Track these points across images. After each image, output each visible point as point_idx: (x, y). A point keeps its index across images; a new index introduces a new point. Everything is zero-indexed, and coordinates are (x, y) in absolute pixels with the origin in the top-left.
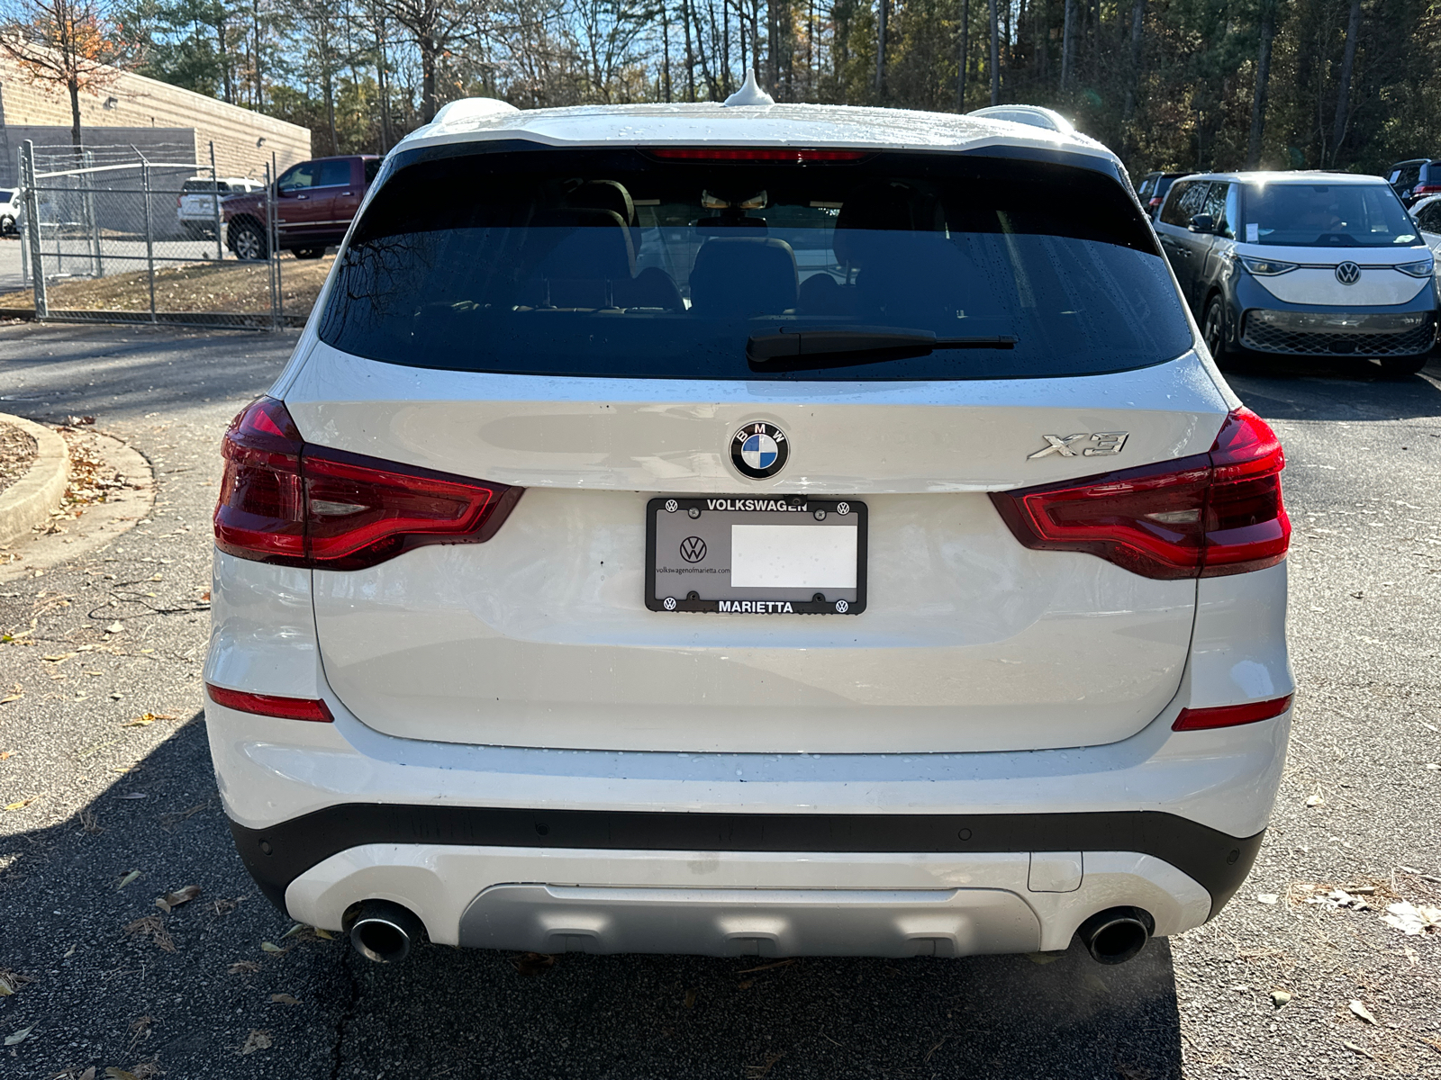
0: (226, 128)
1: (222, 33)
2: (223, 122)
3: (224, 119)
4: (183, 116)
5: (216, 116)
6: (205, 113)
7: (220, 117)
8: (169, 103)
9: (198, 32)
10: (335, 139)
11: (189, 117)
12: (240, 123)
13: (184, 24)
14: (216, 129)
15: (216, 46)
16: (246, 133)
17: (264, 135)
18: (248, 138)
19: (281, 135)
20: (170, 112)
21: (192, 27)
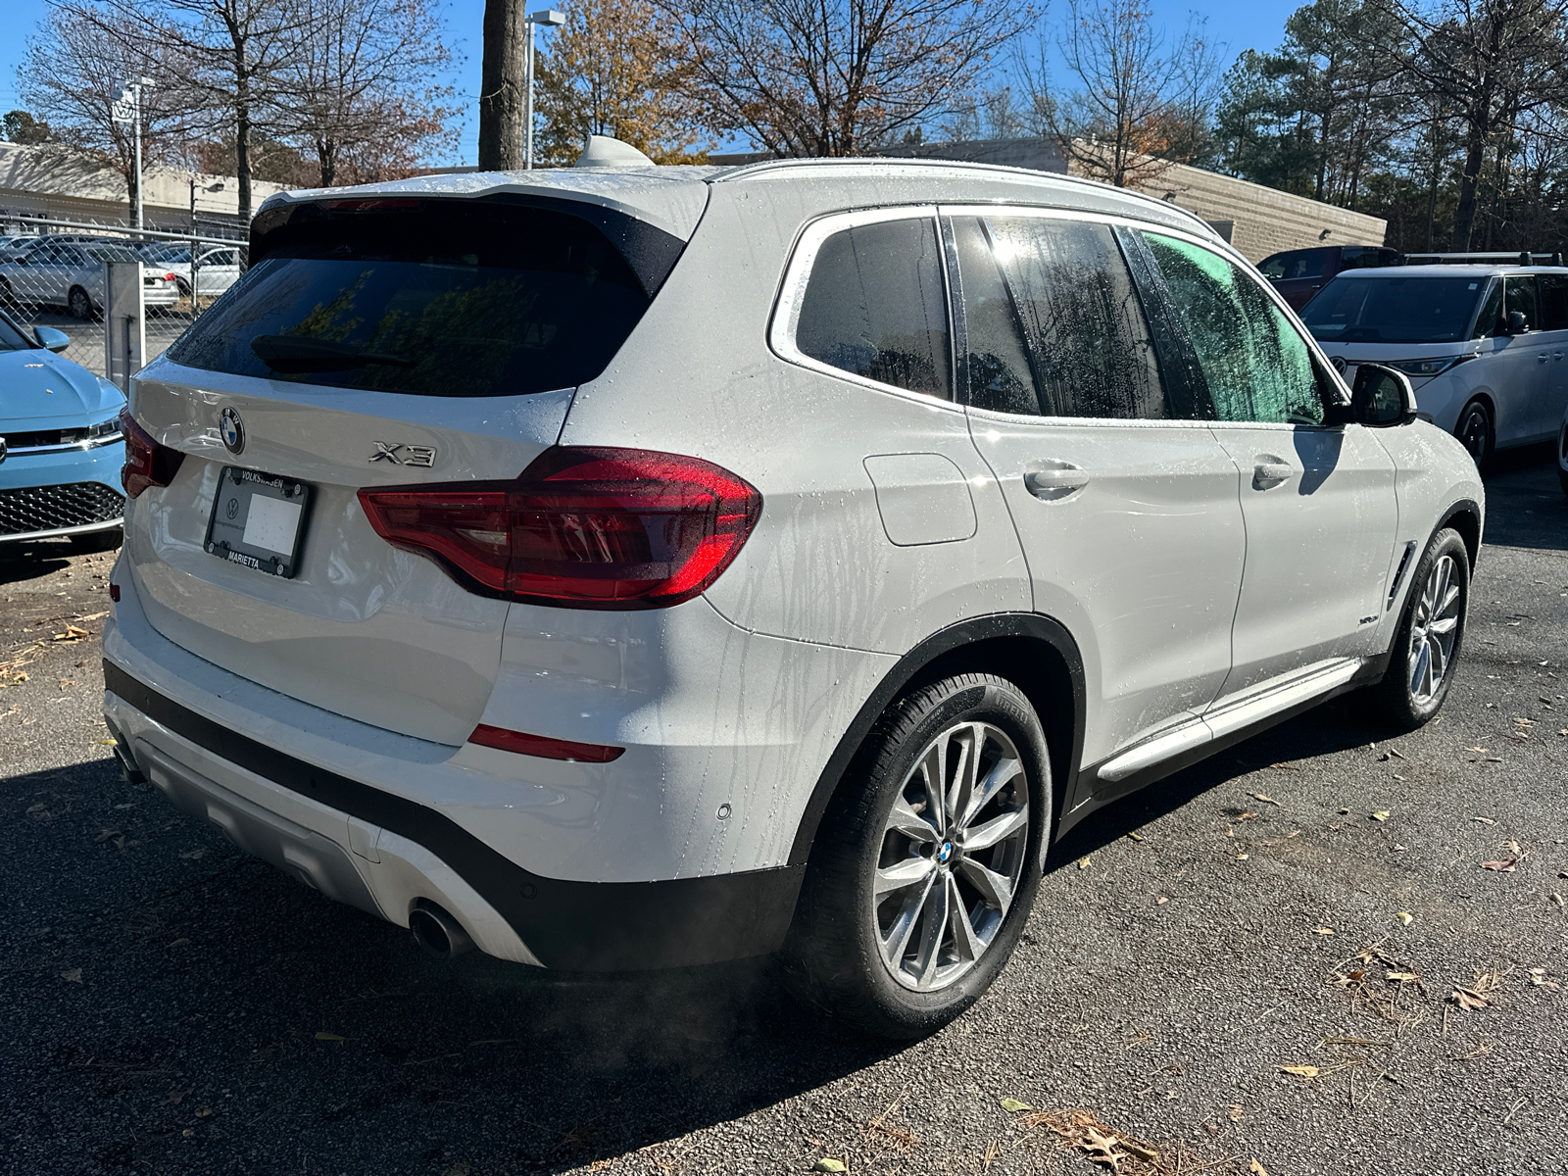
0: (1286, 220)
1: (1326, 121)
2: (1284, 215)
3: (1288, 211)
4: (1243, 209)
5: (1279, 208)
6: (1267, 206)
7: (1283, 210)
8: (1230, 196)
9: (1302, 122)
10: (1431, 230)
11: (1248, 211)
12: (1305, 215)
13: (1290, 114)
14: (1275, 222)
15: (1318, 135)
16: (1309, 226)
17: (1329, 227)
18: (1311, 230)
19: (1352, 227)
20: (1229, 206)
21: (1297, 117)
